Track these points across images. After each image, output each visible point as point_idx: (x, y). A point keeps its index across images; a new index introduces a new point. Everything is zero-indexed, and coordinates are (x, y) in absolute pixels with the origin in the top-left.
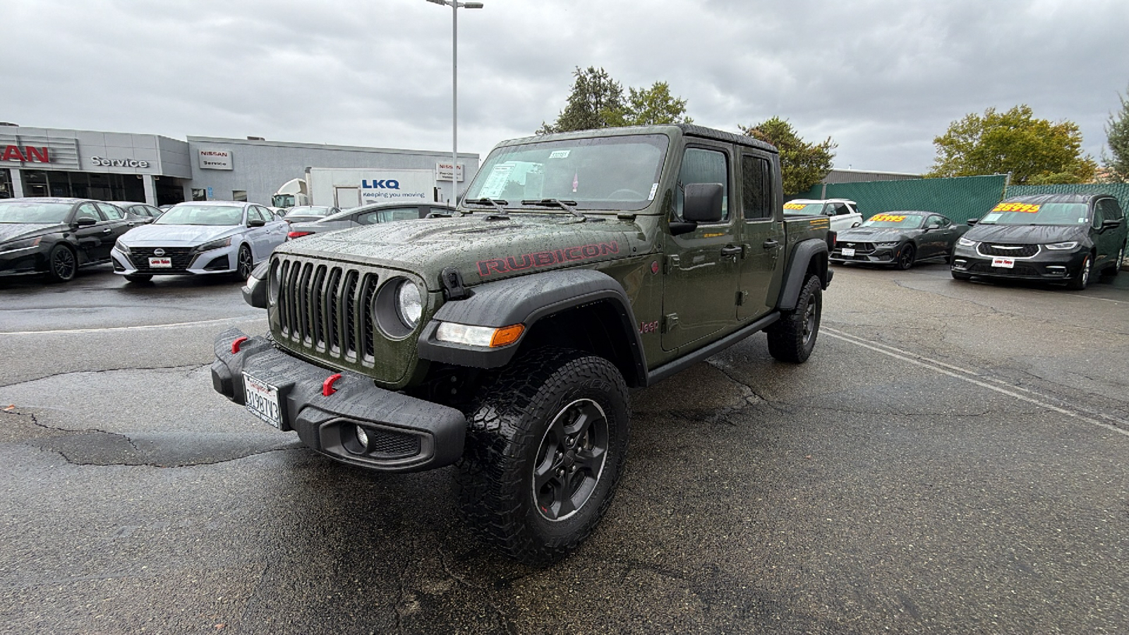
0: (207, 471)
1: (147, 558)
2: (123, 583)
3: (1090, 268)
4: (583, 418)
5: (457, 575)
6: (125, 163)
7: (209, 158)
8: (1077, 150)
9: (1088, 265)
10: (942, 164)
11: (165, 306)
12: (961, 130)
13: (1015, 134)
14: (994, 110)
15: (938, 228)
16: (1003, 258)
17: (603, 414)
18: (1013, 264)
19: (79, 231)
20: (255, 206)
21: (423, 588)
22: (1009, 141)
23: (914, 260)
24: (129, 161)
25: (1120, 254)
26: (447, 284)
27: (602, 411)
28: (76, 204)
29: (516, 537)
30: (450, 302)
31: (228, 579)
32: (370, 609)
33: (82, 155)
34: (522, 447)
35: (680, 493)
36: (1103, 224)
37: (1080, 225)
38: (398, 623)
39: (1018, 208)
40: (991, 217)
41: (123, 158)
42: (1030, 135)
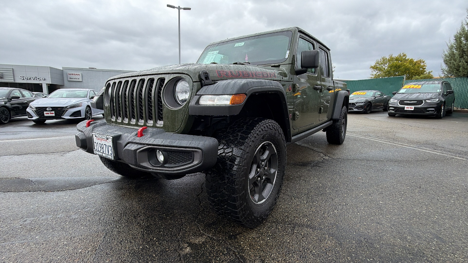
0: (72, 193)
1: (39, 233)
2: (25, 245)
3: (444, 110)
4: (267, 153)
5: (208, 234)
6: (34, 79)
7: (72, 76)
8: (425, 70)
9: (443, 109)
10: (373, 76)
11: (52, 131)
12: (380, 63)
13: (401, 64)
14: (392, 55)
15: (380, 97)
16: (409, 106)
17: (276, 152)
18: (413, 108)
19: (12, 101)
20: (93, 91)
21: (191, 241)
22: (399, 67)
23: (371, 110)
24: (36, 78)
25: (453, 105)
26: (203, 78)
27: (275, 150)
28: (11, 90)
29: (242, 209)
30: (205, 86)
31: (84, 241)
32: (164, 252)
33: (15, 75)
34: (245, 160)
35: (307, 194)
36: (447, 92)
37: (438, 92)
38: (180, 259)
39: (413, 87)
40: (402, 91)
41: (34, 76)
42: (407, 64)
